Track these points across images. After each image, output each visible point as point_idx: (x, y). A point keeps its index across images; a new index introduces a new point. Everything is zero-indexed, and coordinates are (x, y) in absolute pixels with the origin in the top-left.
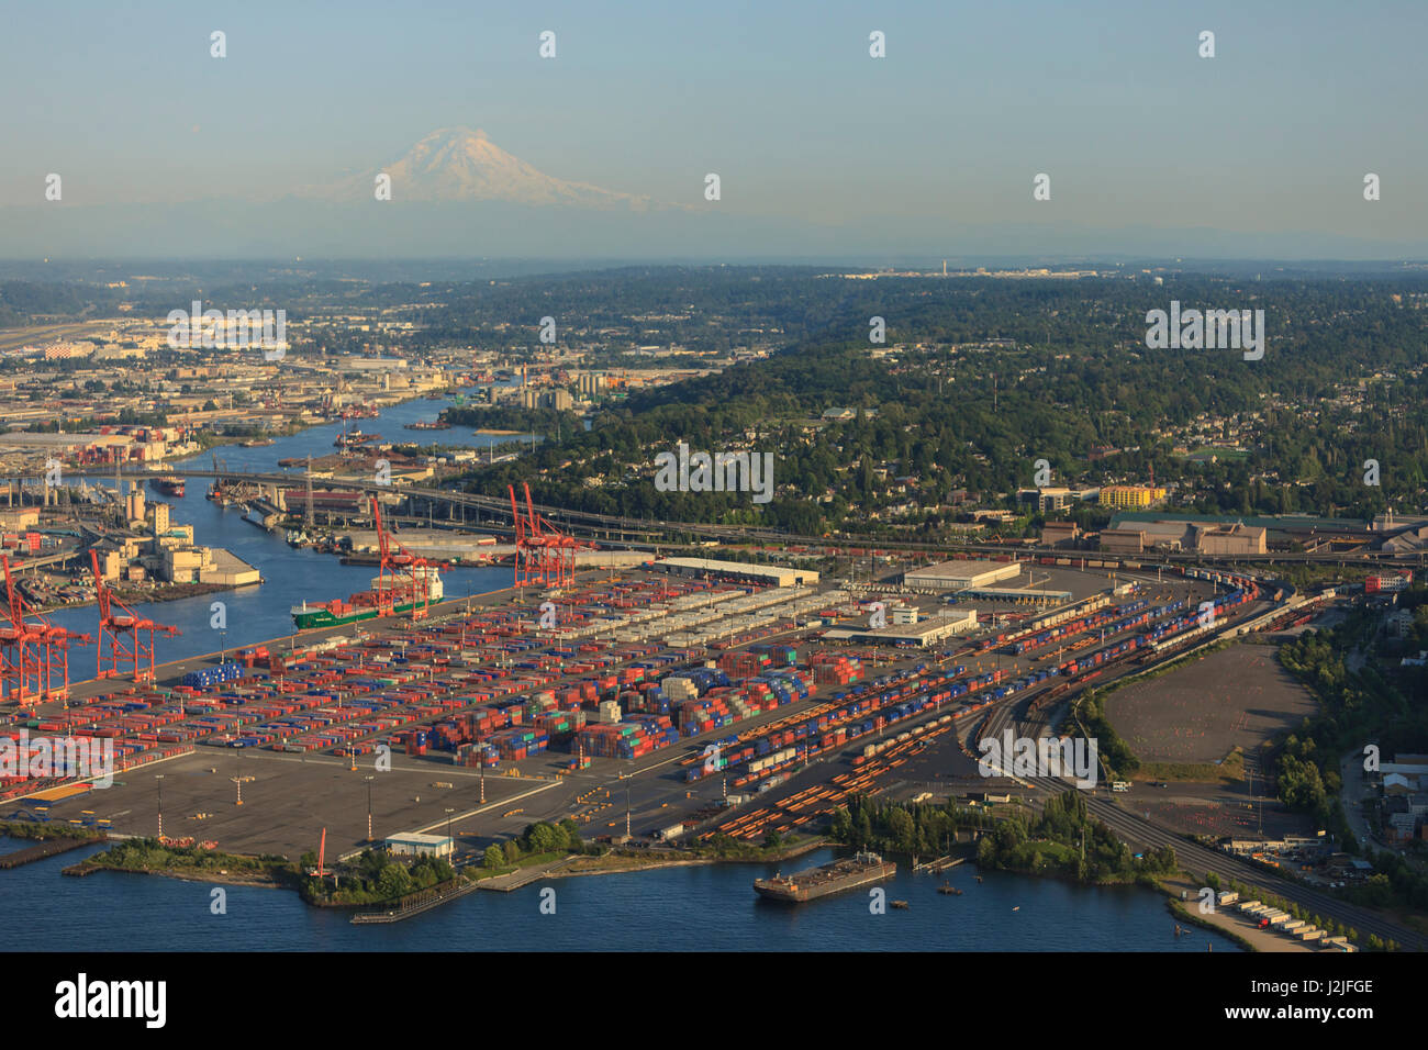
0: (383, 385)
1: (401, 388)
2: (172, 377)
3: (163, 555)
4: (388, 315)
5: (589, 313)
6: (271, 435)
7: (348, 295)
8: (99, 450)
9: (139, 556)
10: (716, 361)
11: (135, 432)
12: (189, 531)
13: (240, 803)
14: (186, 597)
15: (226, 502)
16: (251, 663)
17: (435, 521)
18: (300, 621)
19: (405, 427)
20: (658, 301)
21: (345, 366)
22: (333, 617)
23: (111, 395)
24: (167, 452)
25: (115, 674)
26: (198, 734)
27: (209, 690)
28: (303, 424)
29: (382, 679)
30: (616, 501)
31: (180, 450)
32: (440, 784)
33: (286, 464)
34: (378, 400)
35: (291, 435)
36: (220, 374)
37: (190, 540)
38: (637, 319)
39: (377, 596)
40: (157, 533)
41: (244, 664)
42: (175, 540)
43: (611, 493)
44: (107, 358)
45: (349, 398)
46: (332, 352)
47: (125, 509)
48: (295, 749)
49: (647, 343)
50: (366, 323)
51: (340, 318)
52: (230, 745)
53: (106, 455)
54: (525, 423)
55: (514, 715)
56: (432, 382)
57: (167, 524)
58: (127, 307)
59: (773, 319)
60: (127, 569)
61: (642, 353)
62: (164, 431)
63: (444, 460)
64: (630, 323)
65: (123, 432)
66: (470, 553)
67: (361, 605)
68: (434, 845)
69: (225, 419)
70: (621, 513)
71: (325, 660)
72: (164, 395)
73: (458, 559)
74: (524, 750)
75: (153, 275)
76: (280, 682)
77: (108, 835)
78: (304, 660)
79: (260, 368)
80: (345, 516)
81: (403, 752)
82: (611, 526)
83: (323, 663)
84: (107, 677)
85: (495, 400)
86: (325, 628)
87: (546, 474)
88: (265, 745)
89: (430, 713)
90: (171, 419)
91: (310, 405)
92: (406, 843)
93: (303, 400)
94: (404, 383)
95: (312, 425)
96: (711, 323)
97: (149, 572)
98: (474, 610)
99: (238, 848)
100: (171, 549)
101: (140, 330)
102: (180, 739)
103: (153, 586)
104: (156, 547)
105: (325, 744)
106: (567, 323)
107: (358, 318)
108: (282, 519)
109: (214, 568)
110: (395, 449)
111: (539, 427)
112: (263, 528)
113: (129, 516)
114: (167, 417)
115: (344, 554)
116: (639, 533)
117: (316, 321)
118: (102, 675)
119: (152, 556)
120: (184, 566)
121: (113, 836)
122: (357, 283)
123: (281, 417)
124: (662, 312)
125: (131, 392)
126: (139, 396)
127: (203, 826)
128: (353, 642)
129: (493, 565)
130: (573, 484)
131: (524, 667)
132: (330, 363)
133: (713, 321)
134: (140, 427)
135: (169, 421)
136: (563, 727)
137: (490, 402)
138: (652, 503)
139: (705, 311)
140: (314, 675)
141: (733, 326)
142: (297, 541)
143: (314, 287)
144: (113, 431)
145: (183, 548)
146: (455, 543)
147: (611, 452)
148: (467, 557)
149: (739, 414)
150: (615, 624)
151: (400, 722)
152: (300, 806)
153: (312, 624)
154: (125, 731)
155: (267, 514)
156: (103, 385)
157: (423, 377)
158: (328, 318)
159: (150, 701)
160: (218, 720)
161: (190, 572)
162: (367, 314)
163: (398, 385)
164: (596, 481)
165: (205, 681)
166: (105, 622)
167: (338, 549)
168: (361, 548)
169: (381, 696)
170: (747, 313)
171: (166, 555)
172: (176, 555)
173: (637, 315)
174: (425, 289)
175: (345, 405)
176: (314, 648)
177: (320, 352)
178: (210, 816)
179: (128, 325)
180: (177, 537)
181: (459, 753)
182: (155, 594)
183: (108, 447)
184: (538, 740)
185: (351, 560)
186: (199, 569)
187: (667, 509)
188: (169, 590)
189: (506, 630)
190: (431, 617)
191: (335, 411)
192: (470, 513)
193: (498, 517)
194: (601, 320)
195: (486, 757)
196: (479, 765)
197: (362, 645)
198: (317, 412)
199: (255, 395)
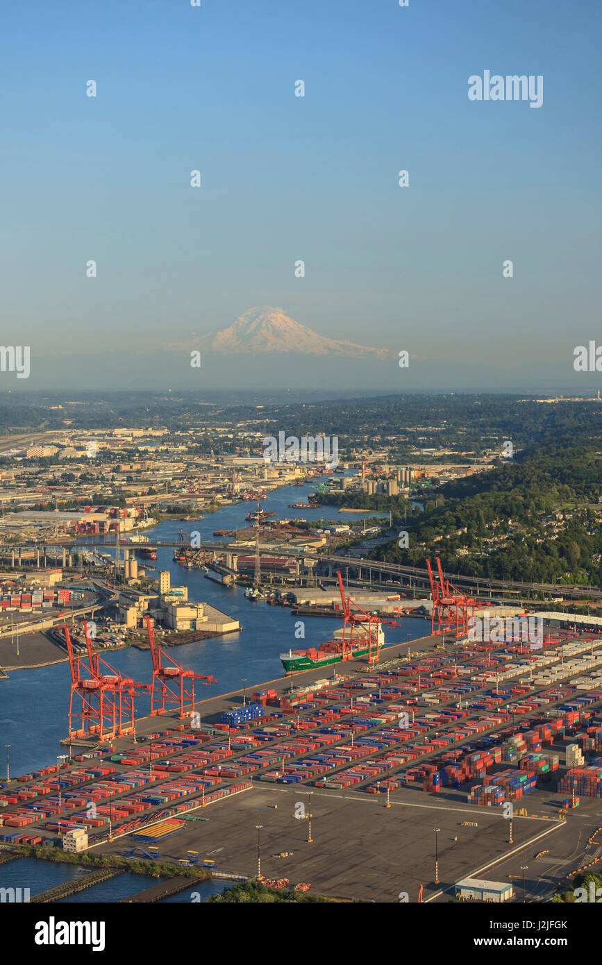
0: (262, 476)
1: (273, 478)
2: (116, 470)
3: (167, 609)
4: (241, 427)
5: (377, 426)
6: (199, 512)
7: (210, 414)
8: (89, 524)
9: (149, 609)
10: (478, 459)
11: (109, 511)
12: (184, 590)
13: (311, 841)
14: (190, 642)
15: (190, 564)
16: (264, 702)
17: (349, 581)
18: (286, 664)
19: (289, 506)
20: (422, 418)
21: (228, 463)
22: (311, 662)
23: (80, 483)
24: (134, 526)
25: (163, 711)
26: (250, 770)
27: (242, 728)
28: (219, 504)
29: (372, 719)
30: (482, 567)
31: (142, 524)
32: (467, 823)
33: (219, 535)
34: (263, 487)
35: (213, 512)
36: (148, 468)
37: (185, 598)
38: (410, 430)
39: (341, 645)
40: (162, 592)
41: (259, 702)
42: (175, 598)
43: (478, 560)
44: (69, 457)
45: (244, 485)
46: (217, 453)
47: (123, 570)
48: (334, 786)
49: (424, 446)
50: (229, 432)
51: (210, 429)
52: (279, 781)
53: (93, 528)
54: (370, 504)
55: (496, 755)
56: (294, 474)
57: (169, 586)
58: (69, 422)
59: (501, 430)
60: (141, 619)
61: (424, 453)
62: (129, 510)
63: (328, 532)
64: (405, 433)
65: (100, 511)
66: (387, 607)
67: (329, 652)
68: (500, 892)
69: (165, 501)
70: (487, 576)
71: (320, 700)
72: (116, 483)
73: (378, 611)
74: (521, 789)
75: (79, 401)
76: (295, 720)
77: (213, 874)
78: (304, 701)
79: (173, 464)
80: (282, 576)
81: (421, 789)
82: (481, 585)
83: (320, 703)
84: (158, 714)
85: (345, 487)
86: (307, 671)
87: (425, 546)
88: (306, 782)
89: (425, 751)
90: (129, 501)
91: (218, 491)
92: (474, 889)
93: (211, 487)
94: (276, 475)
95: (224, 505)
96: (459, 433)
97: (158, 622)
98: (413, 656)
99: (328, 889)
100: (174, 604)
101: (83, 437)
102: (237, 775)
103: (164, 633)
104: (161, 602)
105: (356, 781)
106: (364, 432)
107: (222, 430)
108: (235, 578)
109: (205, 619)
110: (291, 523)
111: (384, 507)
112: (224, 585)
113: (127, 576)
114: (126, 499)
115: (290, 606)
116: (503, 591)
117: (196, 432)
118: (154, 712)
119: (158, 610)
120: (184, 617)
121: (217, 874)
122: (215, 406)
123: (203, 499)
124: (426, 425)
125: (93, 481)
126: (99, 484)
127: (290, 863)
128: (333, 684)
129: (404, 616)
130: (449, 554)
131: (477, 707)
132: (218, 460)
133: (460, 431)
134: (111, 507)
135: (127, 502)
136: (545, 768)
137: (341, 489)
138: (510, 569)
139: (454, 424)
140: (316, 714)
141: (475, 434)
142: (254, 596)
143: (187, 408)
144: (93, 510)
145: (182, 605)
146: (371, 598)
147: (466, 529)
148: (384, 610)
149: (544, 500)
150: (526, 669)
151: (406, 759)
152: (360, 845)
153: (297, 668)
154: (191, 766)
155: (224, 574)
156: (73, 476)
157: (288, 470)
158: (204, 429)
159: (200, 738)
160: (261, 757)
161: (189, 622)
162: (227, 426)
163: (271, 476)
164: (464, 552)
165: (237, 720)
166: (157, 672)
167: (286, 603)
168: (303, 602)
169: (381, 735)
170: (483, 426)
171: (170, 608)
172: (178, 609)
173: (410, 427)
174: (260, 410)
175: (242, 491)
176: (307, 690)
177: (210, 453)
178: (292, 854)
179: (73, 434)
180: (177, 595)
181: (473, 794)
182: (166, 640)
183: (94, 522)
184: (529, 780)
185: (299, 612)
186: (195, 620)
187: (521, 573)
188: (176, 636)
189: (446, 674)
190: (382, 662)
191: (236, 495)
192: (376, 575)
193: (396, 578)
194: (386, 431)
195: (496, 797)
196: (489, 804)
197: (341, 686)
198: (225, 495)
199: (177, 483)
